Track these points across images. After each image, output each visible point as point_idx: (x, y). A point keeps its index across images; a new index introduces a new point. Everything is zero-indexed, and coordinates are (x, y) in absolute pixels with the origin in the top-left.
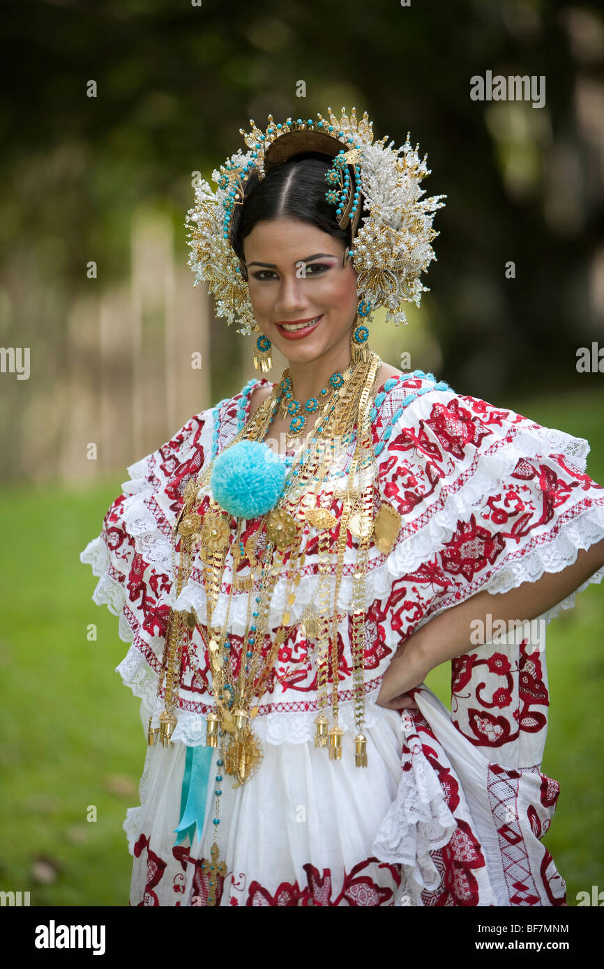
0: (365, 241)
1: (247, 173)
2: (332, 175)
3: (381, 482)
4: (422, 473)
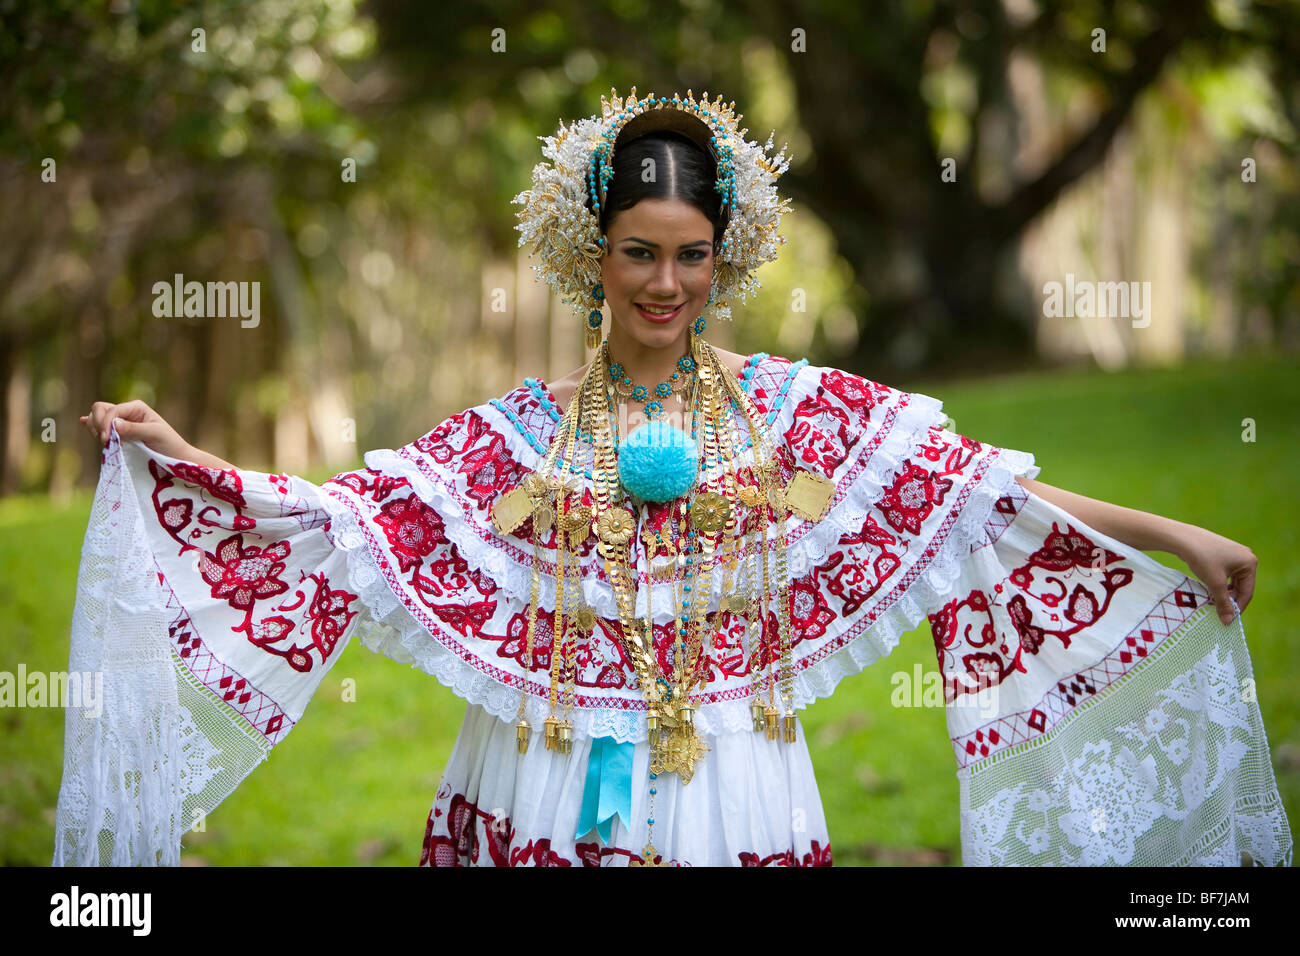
3: (798, 448)
4: (832, 437)
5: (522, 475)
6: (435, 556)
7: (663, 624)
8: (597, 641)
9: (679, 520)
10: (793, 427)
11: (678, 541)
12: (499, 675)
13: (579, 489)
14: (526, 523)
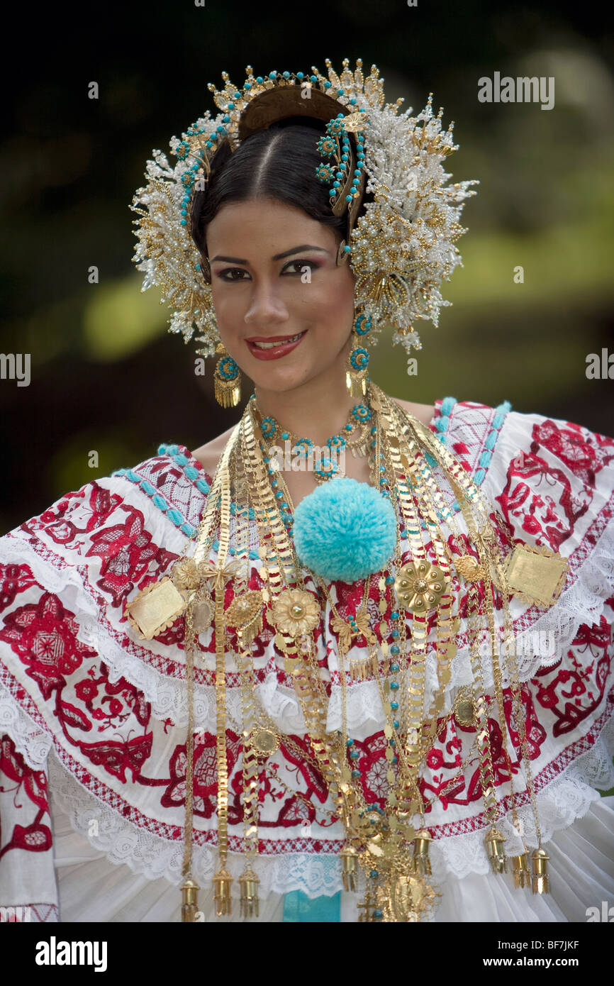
0: (367, 234)
1: (215, 141)
2: (327, 144)
3: (517, 514)
4: (553, 505)
5: (167, 564)
6: (80, 674)
7: (361, 739)
8: (275, 766)
9: (377, 600)
10: (507, 489)
11: (378, 626)
12: (167, 831)
13: (243, 573)
14: (176, 624)
